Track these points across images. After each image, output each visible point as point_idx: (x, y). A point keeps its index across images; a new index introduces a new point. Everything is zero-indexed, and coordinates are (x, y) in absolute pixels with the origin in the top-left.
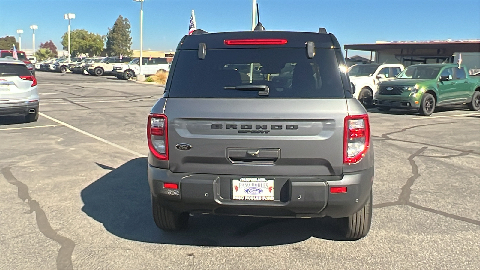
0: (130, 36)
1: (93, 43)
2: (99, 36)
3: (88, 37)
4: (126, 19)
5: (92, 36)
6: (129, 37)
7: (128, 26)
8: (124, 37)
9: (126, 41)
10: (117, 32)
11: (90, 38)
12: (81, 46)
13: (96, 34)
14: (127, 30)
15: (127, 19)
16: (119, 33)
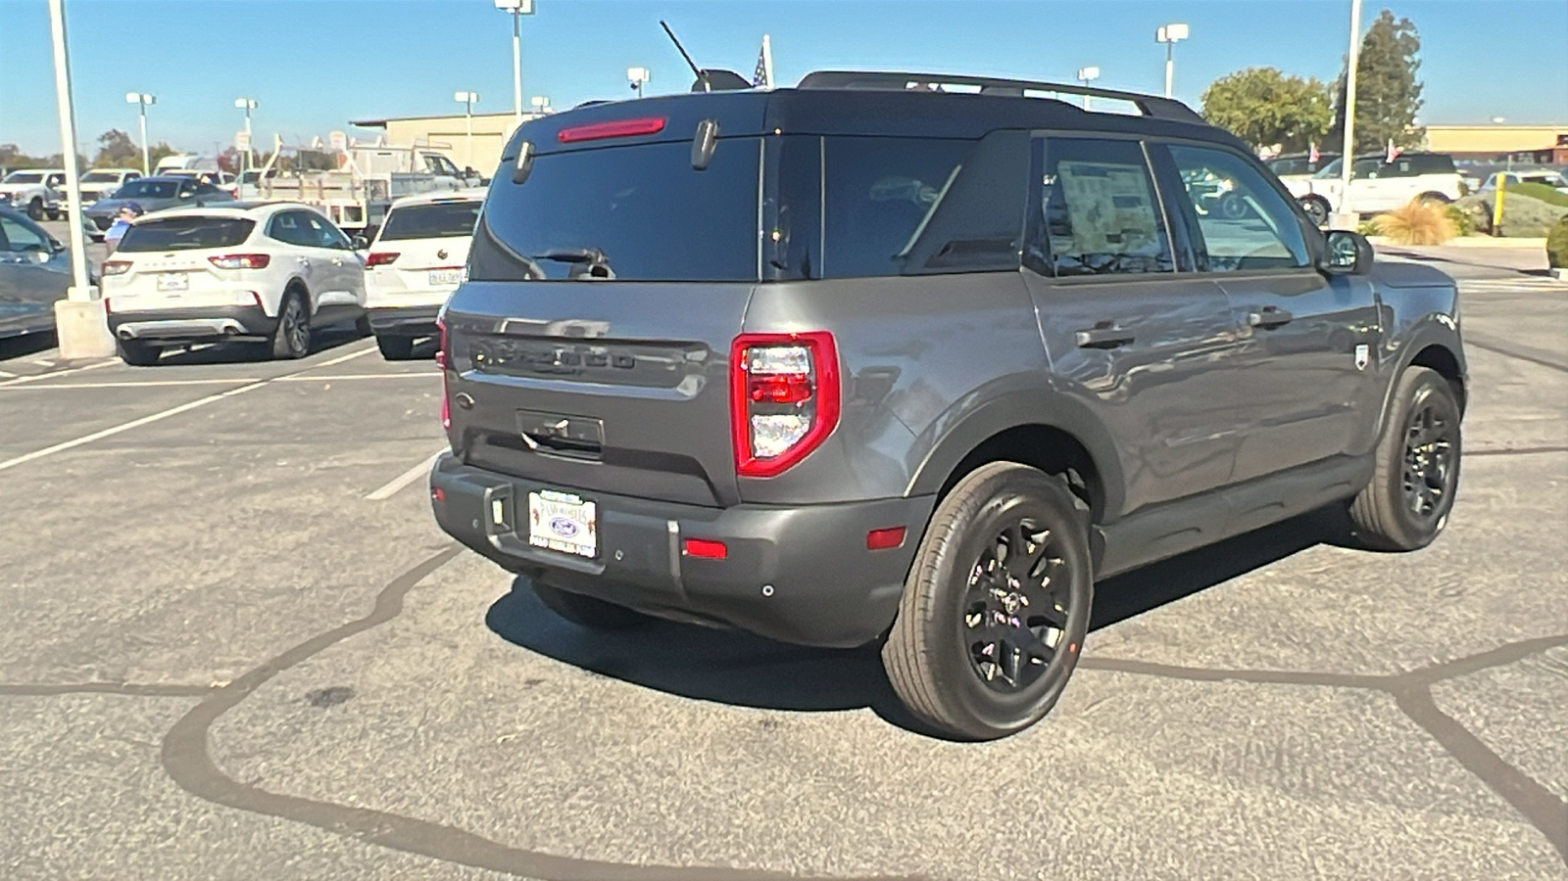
0: (1417, 78)
1: (1294, 109)
2: (1320, 86)
3: (1281, 91)
4: (1405, 21)
5: (1295, 87)
6: (1414, 84)
7: (1412, 45)
8: (1396, 84)
9: (1402, 96)
10: (1371, 68)
11: (1288, 96)
12: (1256, 122)
13: (1307, 82)
14: (1407, 58)
15: (1410, 21)
16: (1378, 73)
